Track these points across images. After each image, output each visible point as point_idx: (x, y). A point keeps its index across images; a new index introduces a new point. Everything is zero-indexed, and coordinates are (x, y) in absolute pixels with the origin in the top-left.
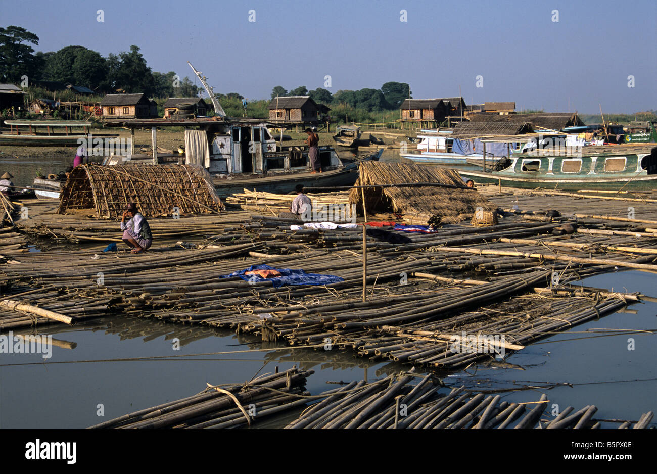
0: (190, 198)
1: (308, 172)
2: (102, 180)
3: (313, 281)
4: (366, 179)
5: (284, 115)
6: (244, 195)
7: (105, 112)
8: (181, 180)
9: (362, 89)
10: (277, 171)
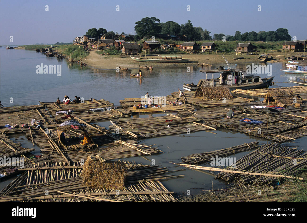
0: (225, 95)
1: (253, 84)
2: (205, 91)
3: (257, 123)
4: (269, 95)
5: (241, 49)
6: (236, 90)
7: (184, 48)
8: (223, 91)
9: (269, 31)
10: (244, 83)
